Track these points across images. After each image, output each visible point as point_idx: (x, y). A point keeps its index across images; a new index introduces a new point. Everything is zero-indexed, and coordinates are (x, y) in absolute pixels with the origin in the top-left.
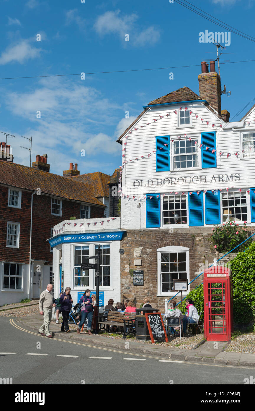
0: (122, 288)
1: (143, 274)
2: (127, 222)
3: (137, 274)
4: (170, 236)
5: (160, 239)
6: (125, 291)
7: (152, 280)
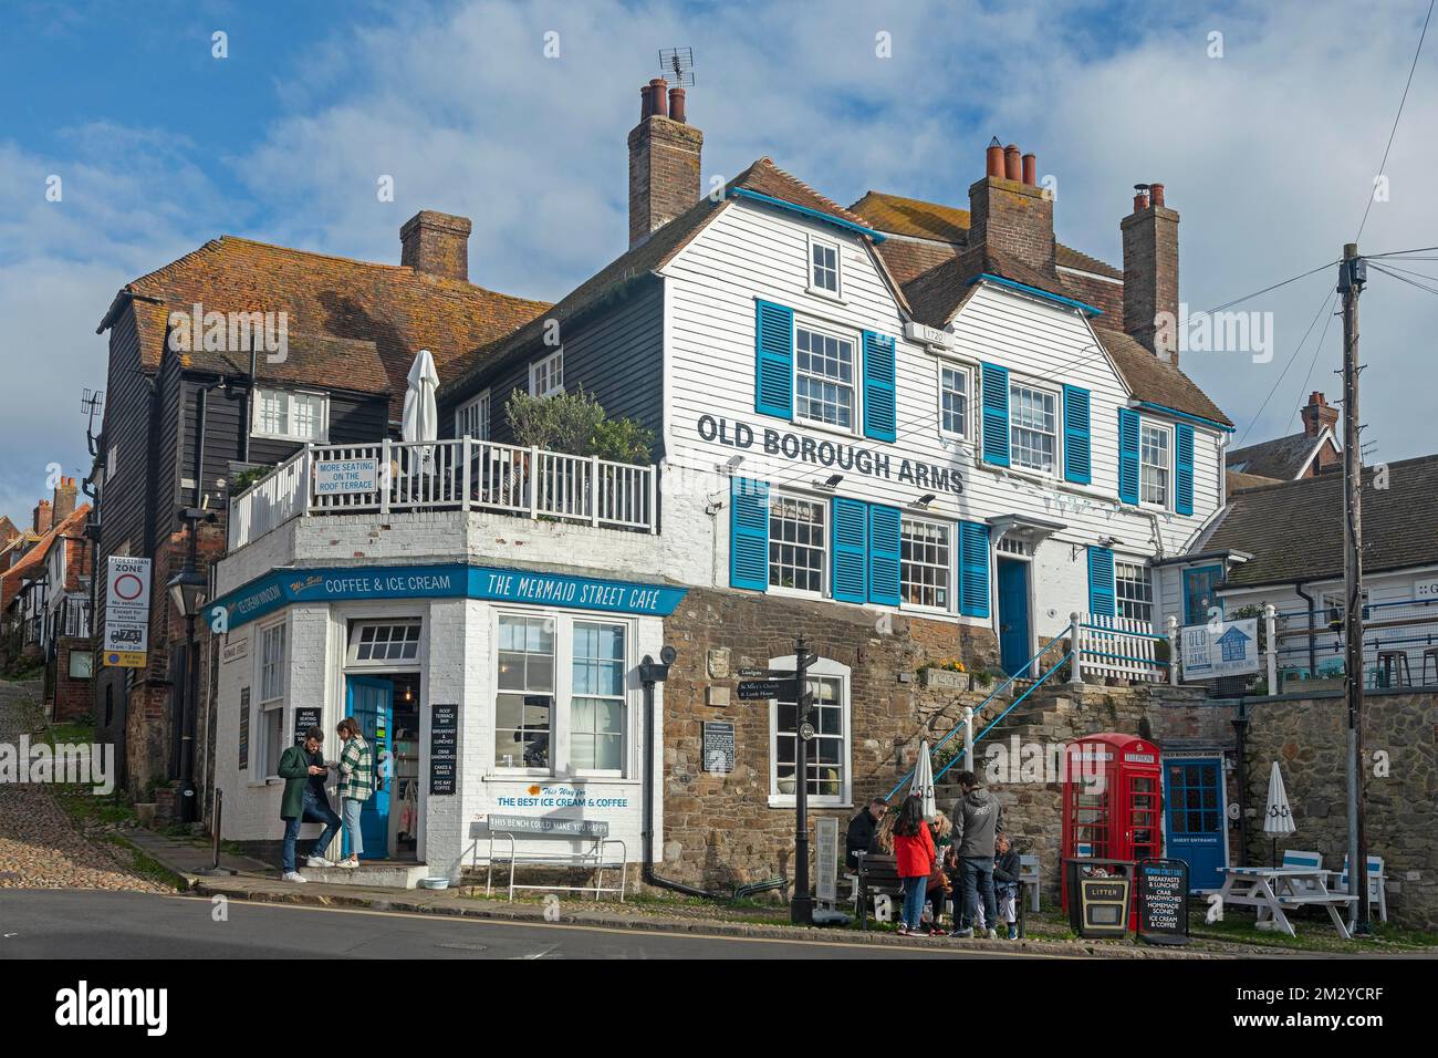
0: (668, 779)
1: (732, 734)
2: (676, 557)
3: (717, 734)
4: (807, 625)
5: (778, 629)
6: (675, 788)
7: (754, 755)
